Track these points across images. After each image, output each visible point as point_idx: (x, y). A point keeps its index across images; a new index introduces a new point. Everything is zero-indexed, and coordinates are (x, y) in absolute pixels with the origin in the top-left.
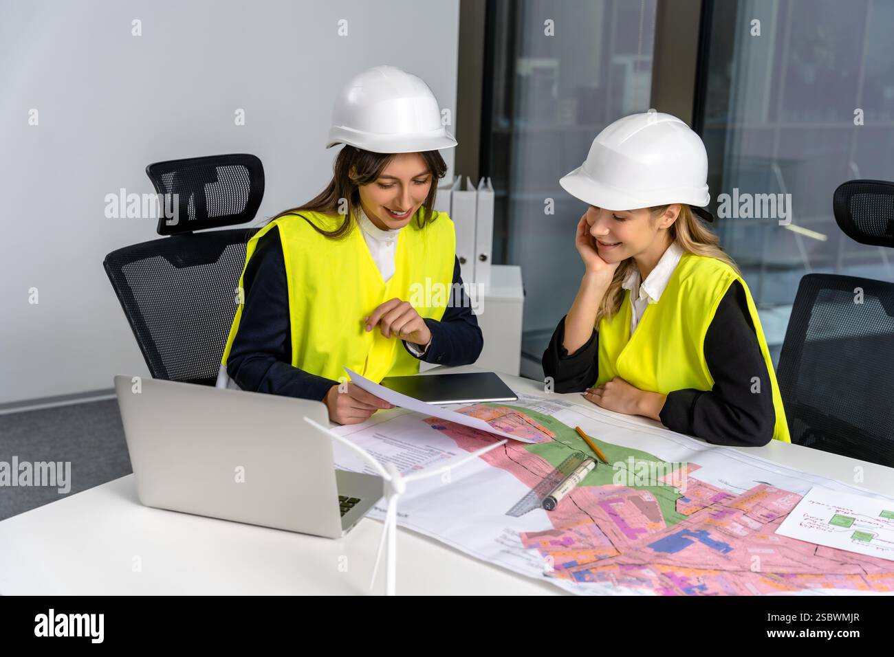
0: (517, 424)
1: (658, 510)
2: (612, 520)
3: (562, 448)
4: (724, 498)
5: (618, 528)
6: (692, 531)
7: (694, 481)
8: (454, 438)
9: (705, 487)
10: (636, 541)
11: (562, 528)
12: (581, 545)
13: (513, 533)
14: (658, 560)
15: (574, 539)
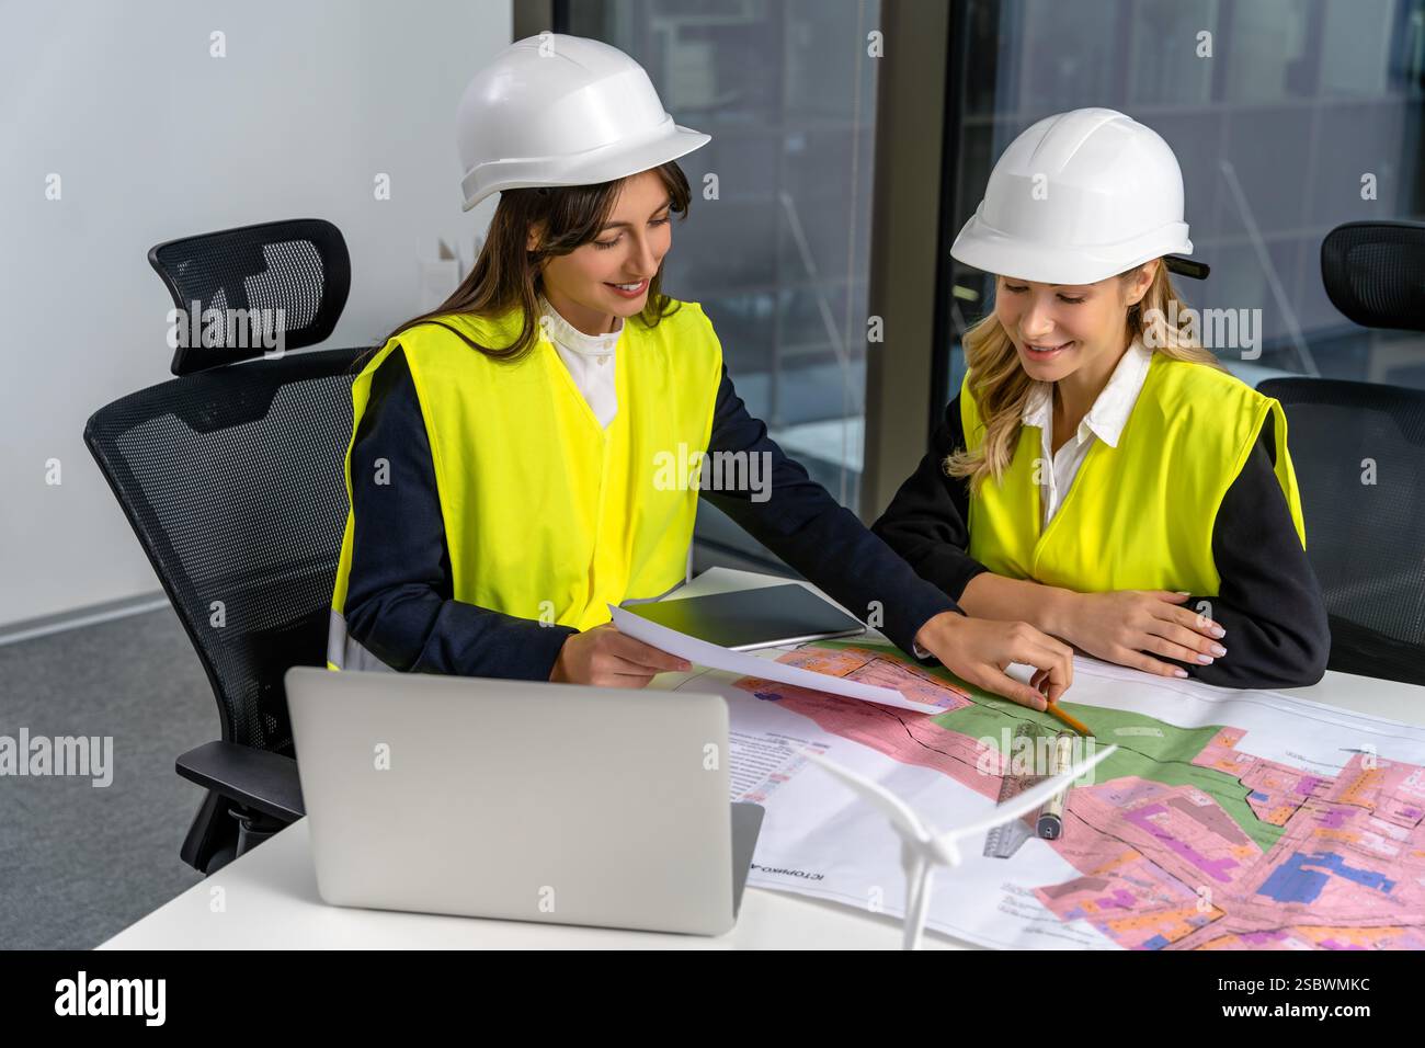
0: (897, 678)
1: (1230, 821)
2: (1167, 848)
3: (996, 717)
4: (1315, 785)
5: (1188, 862)
6: (1310, 856)
7: (1252, 759)
8: (810, 715)
9: (1274, 768)
10: (1231, 884)
11: (1097, 872)
12: (1151, 903)
13: (1021, 891)
14: (1296, 920)
15: (1133, 892)
